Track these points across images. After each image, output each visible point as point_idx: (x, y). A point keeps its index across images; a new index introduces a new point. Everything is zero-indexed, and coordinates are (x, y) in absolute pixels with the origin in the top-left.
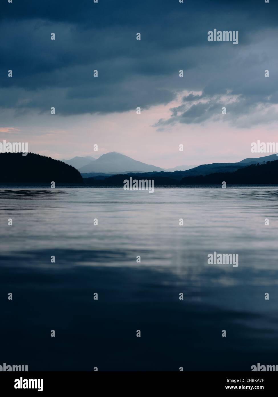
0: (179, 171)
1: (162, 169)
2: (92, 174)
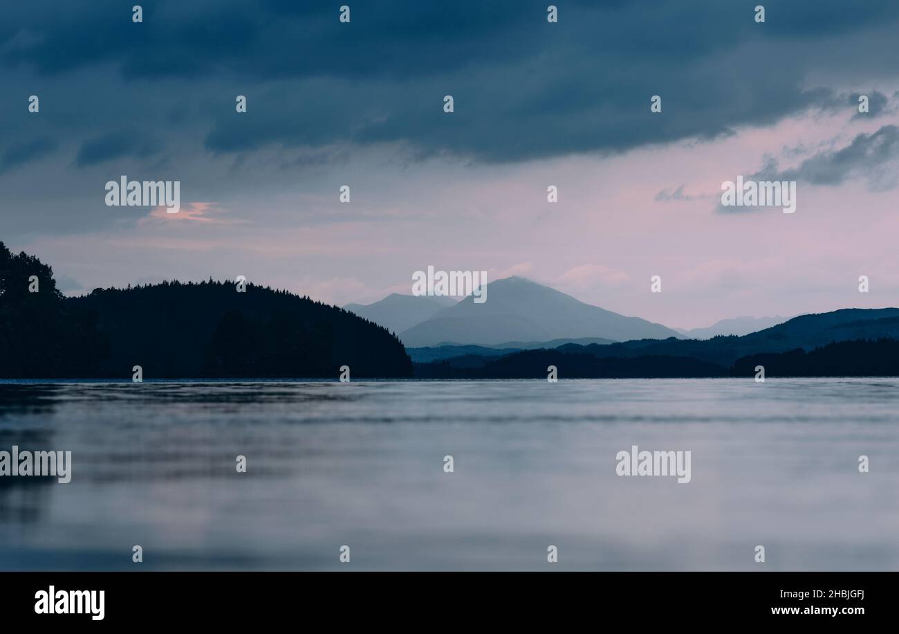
0: (728, 336)
1: (671, 330)
2: (445, 348)
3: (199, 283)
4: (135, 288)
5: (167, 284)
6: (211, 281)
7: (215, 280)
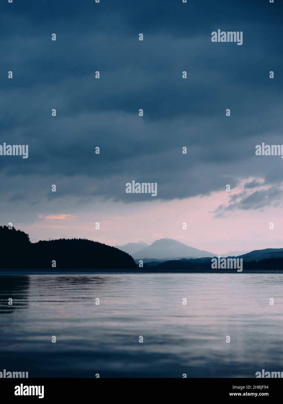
0: (232, 256)
2: (145, 260)
3: (71, 239)
4: (52, 240)
5: (61, 239)
6: (75, 238)
7: (76, 238)
